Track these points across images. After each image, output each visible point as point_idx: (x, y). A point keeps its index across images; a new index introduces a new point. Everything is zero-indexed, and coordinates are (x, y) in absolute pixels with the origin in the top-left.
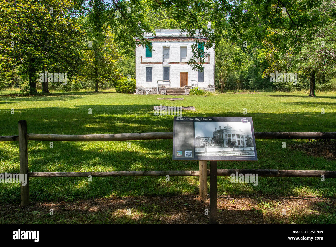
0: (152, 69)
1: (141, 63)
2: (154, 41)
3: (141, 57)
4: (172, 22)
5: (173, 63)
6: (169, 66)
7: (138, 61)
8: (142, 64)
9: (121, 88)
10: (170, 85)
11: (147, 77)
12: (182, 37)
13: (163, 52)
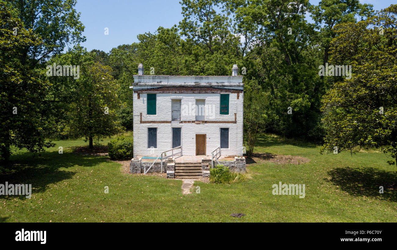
0: (156, 131)
1: (141, 123)
2: (159, 92)
3: (141, 114)
4: (186, 61)
5: (185, 122)
6: (181, 127)
7: (136, 119)
8: (143, 124)
10: (181, 152)
11: (149, 142)
12: (198, 87)
13: (172, 107)
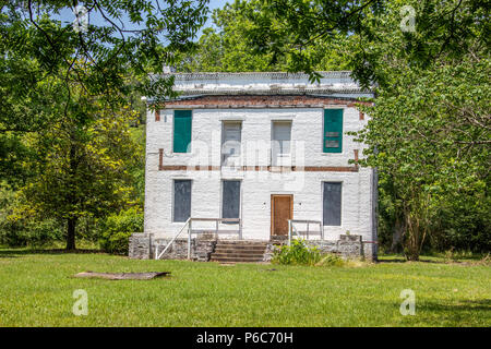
0: (190, 187)
1: (160, 170)
2: (197, 106)
3: (161, 150)
6: (241, 178)
7: (151, 161)
8: (163, 172)
9: (113, 239)
10: (239, 232)
11: (176, 209)
12: (278, 95)
13: (224, 136)
